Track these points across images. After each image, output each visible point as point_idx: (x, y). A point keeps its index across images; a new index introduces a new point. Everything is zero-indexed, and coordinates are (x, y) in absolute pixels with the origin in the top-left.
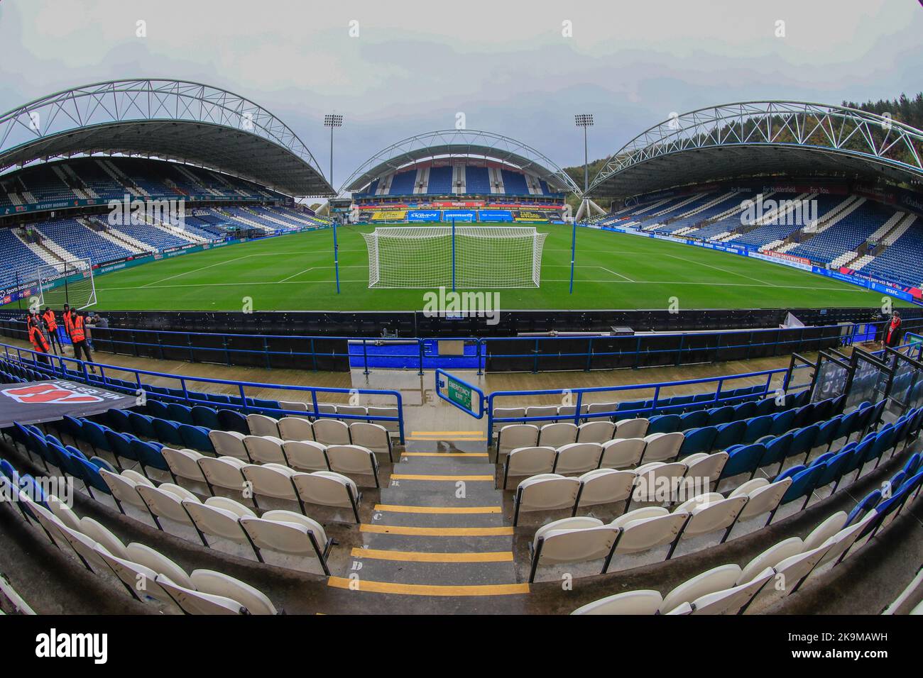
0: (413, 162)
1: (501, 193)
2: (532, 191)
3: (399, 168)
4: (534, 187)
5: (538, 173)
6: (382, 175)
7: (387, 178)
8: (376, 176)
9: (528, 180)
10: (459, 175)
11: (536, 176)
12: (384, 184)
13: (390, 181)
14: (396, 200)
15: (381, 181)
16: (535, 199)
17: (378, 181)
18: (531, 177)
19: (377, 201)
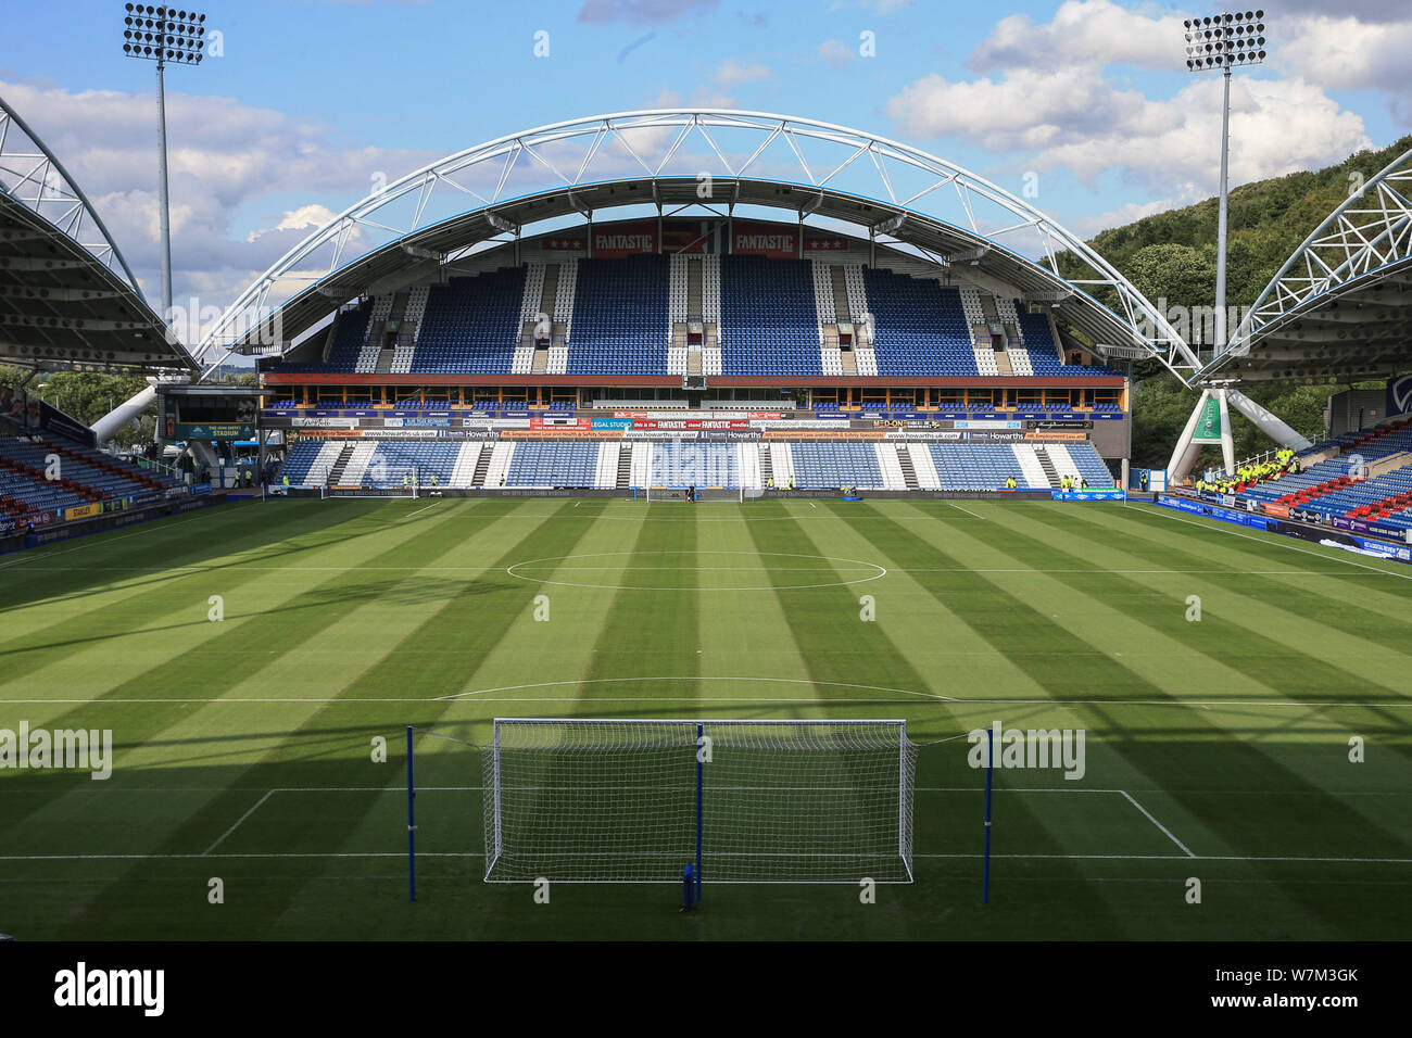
0: (508, 237)
1: (863, 372)
2: (987, 363)
3: (451, 257)
4: (998, 345)
5: (1014, 283)
6: (381, 288)
7: (401, 299)
8: (356, 290)
9: (973, 312)
10: (695, 295)
11: (1007, 293)
12: (393, 326)
13: (416, 312)
14: (440, 394)
15: (381, 312)
16: (998, 393)
17: (366, 307)
18: (988, 301)
19: (363, 395)
